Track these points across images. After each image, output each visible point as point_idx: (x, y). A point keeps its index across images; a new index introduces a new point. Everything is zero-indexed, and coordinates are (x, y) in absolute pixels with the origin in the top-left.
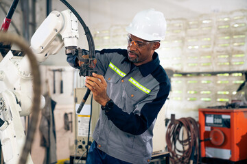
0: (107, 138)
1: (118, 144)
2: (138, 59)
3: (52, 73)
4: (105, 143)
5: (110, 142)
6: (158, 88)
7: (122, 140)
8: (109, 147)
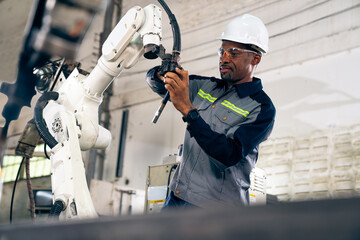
0: (188, 179)
1: (202, 187)
2: (232, 74)
3: (119, 194)
4: (184, 187)
5: (192, 185)
6: (259, 109)
7: (208, 181)
8: (189, 192)
